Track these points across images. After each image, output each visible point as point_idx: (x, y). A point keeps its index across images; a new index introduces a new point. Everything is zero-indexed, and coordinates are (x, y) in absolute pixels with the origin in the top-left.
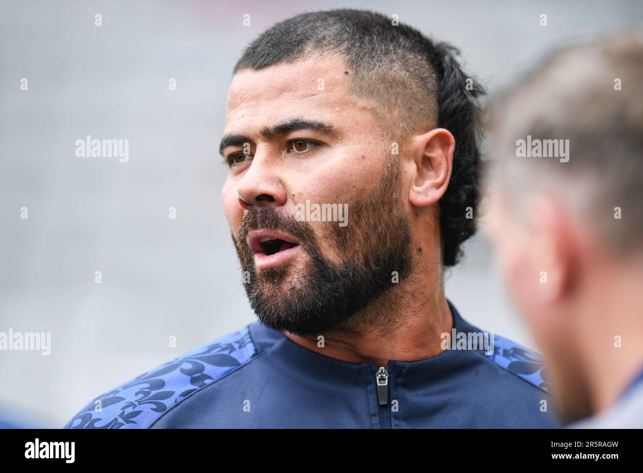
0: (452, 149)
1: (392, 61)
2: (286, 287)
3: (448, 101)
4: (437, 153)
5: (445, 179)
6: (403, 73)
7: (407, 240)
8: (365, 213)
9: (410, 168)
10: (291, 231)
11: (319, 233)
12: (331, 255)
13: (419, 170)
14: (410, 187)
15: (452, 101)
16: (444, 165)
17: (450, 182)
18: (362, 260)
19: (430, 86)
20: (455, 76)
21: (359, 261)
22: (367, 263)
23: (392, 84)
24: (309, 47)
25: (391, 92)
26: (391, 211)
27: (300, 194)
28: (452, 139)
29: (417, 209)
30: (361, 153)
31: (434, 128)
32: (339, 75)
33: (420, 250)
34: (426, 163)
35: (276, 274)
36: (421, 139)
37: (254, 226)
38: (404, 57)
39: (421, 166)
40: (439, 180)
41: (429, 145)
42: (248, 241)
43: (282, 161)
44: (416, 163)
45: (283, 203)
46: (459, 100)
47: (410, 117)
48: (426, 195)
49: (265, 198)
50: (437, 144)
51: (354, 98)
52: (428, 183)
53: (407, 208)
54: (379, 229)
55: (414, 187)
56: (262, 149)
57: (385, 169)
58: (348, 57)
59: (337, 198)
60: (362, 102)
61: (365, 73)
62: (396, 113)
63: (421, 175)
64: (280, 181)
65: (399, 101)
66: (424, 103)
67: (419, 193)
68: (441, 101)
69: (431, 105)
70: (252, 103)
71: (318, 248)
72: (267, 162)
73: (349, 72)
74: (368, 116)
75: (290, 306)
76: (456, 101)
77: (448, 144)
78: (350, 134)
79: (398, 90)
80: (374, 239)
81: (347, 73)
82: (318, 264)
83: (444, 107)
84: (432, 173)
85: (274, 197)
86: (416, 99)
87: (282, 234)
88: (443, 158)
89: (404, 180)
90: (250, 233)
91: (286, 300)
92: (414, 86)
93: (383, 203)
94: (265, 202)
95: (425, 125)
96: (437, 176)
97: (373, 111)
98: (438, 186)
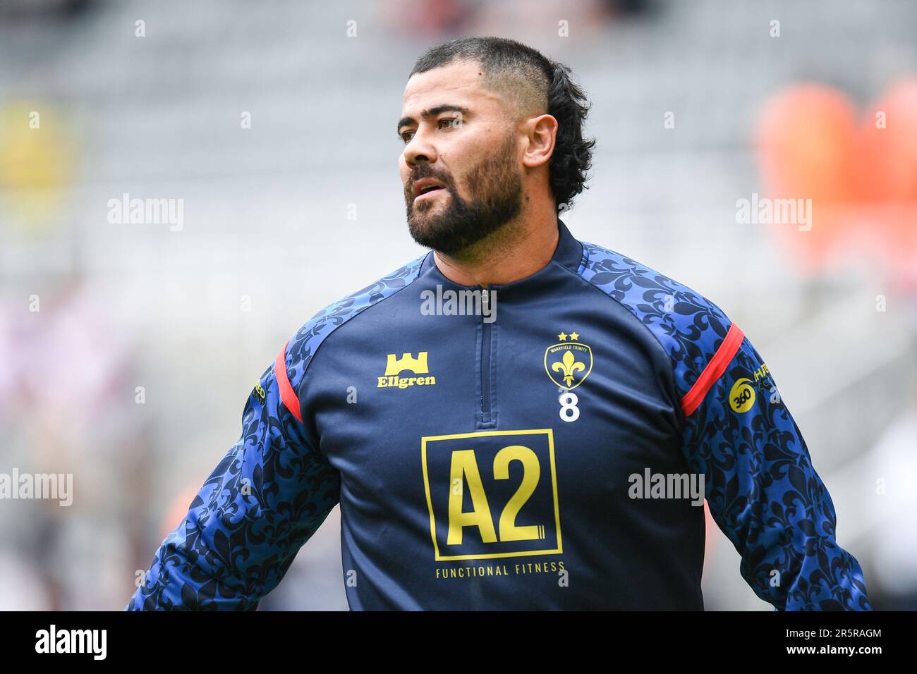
0: (555, 129)
1: (514, 68)
2: (430, 214)
3: (556, 98)
4: (545, 132)
5: (550, 149)
6: (522, 77)
7: (519, 190)
8: (490, 168)
9: (525, 141)
10: (439, 178)
11: (457, 179)
12: (464, 195)
13: (531, 142)
14: (524, 154)
15: (558, 98)
16: (549, 139)
17: (554, 151)
18: (486, 200)
19: (542, 86)
20: (563, 82)
21: (484, 201)
22: (489, 202)
23: (513, 83)
24: (456, 57)
25: (512, 89)
26: (509, 168)
27: (445, 154)
28: (556, 122)
29: (529, 169)
30: (488, 128)
31: (544, 114)
32: (476, 76)
33: (528, 199)
34: (536, 138)
35: (426, 206)
36: (532, 122)
37: (416, 178)
38: (523, 66)
39: (533, 140)
40: (545, 149)
41: (539, 126)
42: (412, 189)
43: (435, 134)
44: (529, 138)
45: (434, 161)
46: (563, 98)
47: (526, 106)
48: (535, 159)
49: (421, 158)
50: (545, 125)
51: (484, 91)
52: (537, 151)
53: (521, 168)
54: (501, 180)
55: (527, 154)
56: (422, 126)
57: (506, 140)
58: (482, 64)
59: (470, 156)
60: (490, 94)
61: (493, 75)
62: (515, 103)
63: (532, 145)
64: (433, 148)
65: (518, 95)
66: (536, 97)
67: (530, 157)
68: (550, 97)
69: (542, 99)
70: (416, 94)
71: (456, 190)
72: (424, 135)
73: (482, 74)
74: (495, 104)
75: (431, 227)
76: (560, 99)
77: (553, 126)
78: (480, 115)
79: (517, 88)
80: (496, 186)
81: (480, 74)
82: (455, 200)
83: (551, 102)
84: (541, 146)
85: (428, 157)
86: (530, 94)
87: (434, 180)
88: (549, 135)
89: (519, 148)
90: (413, 183)
91: (429, 223)
92: (529, 86)
93: (503, 162)
94: (422, 161)
95: (536, 112)
96: (544, 147)
97: (499, 101)
98: (544, 154)
